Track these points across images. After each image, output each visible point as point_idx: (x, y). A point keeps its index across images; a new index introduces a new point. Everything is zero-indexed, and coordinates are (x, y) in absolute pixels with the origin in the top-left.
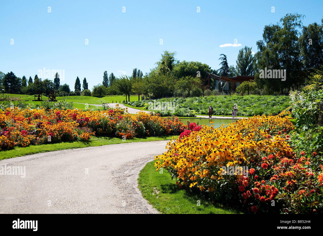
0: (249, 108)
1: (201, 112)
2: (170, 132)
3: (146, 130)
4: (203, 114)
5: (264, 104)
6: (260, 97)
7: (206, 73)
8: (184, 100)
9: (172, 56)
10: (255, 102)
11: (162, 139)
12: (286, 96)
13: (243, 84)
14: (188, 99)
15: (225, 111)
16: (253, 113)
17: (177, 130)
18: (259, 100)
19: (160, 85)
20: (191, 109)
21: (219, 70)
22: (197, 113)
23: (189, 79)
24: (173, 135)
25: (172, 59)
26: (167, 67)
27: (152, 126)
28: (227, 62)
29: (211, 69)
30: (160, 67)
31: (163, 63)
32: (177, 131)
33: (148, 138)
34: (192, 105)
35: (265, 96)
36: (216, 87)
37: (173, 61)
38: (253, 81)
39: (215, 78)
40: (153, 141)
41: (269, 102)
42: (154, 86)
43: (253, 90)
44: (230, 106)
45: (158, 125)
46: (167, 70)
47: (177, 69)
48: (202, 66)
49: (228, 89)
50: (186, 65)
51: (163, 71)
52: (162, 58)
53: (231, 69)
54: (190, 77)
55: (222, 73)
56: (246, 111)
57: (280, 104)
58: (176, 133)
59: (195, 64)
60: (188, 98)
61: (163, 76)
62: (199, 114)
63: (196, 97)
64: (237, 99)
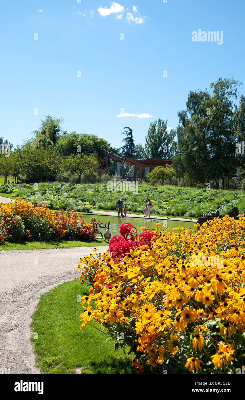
0: (166, 204)
1: (97, 205)
2: (64, 235)
3: (25, 229)
4: (101, 208)
5: (187, 199)
6: (181, 189)
7: (103, 151)
8: (74, 186)
9: (56, 124)
10: (174, 196)
11: (53, 246)
12: (216, 190)
13: (156, 170)
14: (79, 186)
15: (133, 206)
16: (172, 211)
17: (76, 231)
18: (180, 193)
19: (38, 164)
20: (83, 200)
21: (121, 149)
22: (92, 206)
23: (81, 157)
24: (69, 240)
25: (57, 128)
26: (49, 138)
27: (35, 223)
28: (133, 138)
29: (111, 146)
30: (38, 139)
31: (44, 133)
32: (76, 234)
33: (29, 244)
34: (85, 194)
35: (187, 188)
36: (116, 171)
37: (58, 130)
38: (170, 166)
39: (115, 159)
40: (36, 248)
41: (194, 197)
42: (30, 165)
43: (169, 179)
44: (139, 200)
45: (46, 223)
46: (49, 142)
47: (63, 143)
48: (98, 140)
49: (133, 176)
50: (76, 138)
51: (43, 144)
52: (42, 126)
53: (137, 148)
54: (82, 155)
55: (125, 153)
56: (162, 208)
57: (209, 200)
58: (74, 237)
59: (89, 138)
60: (79, 184)
61: (44, 151)
62: (94, 208)
63: (91, 184)
64: (148, 191)
